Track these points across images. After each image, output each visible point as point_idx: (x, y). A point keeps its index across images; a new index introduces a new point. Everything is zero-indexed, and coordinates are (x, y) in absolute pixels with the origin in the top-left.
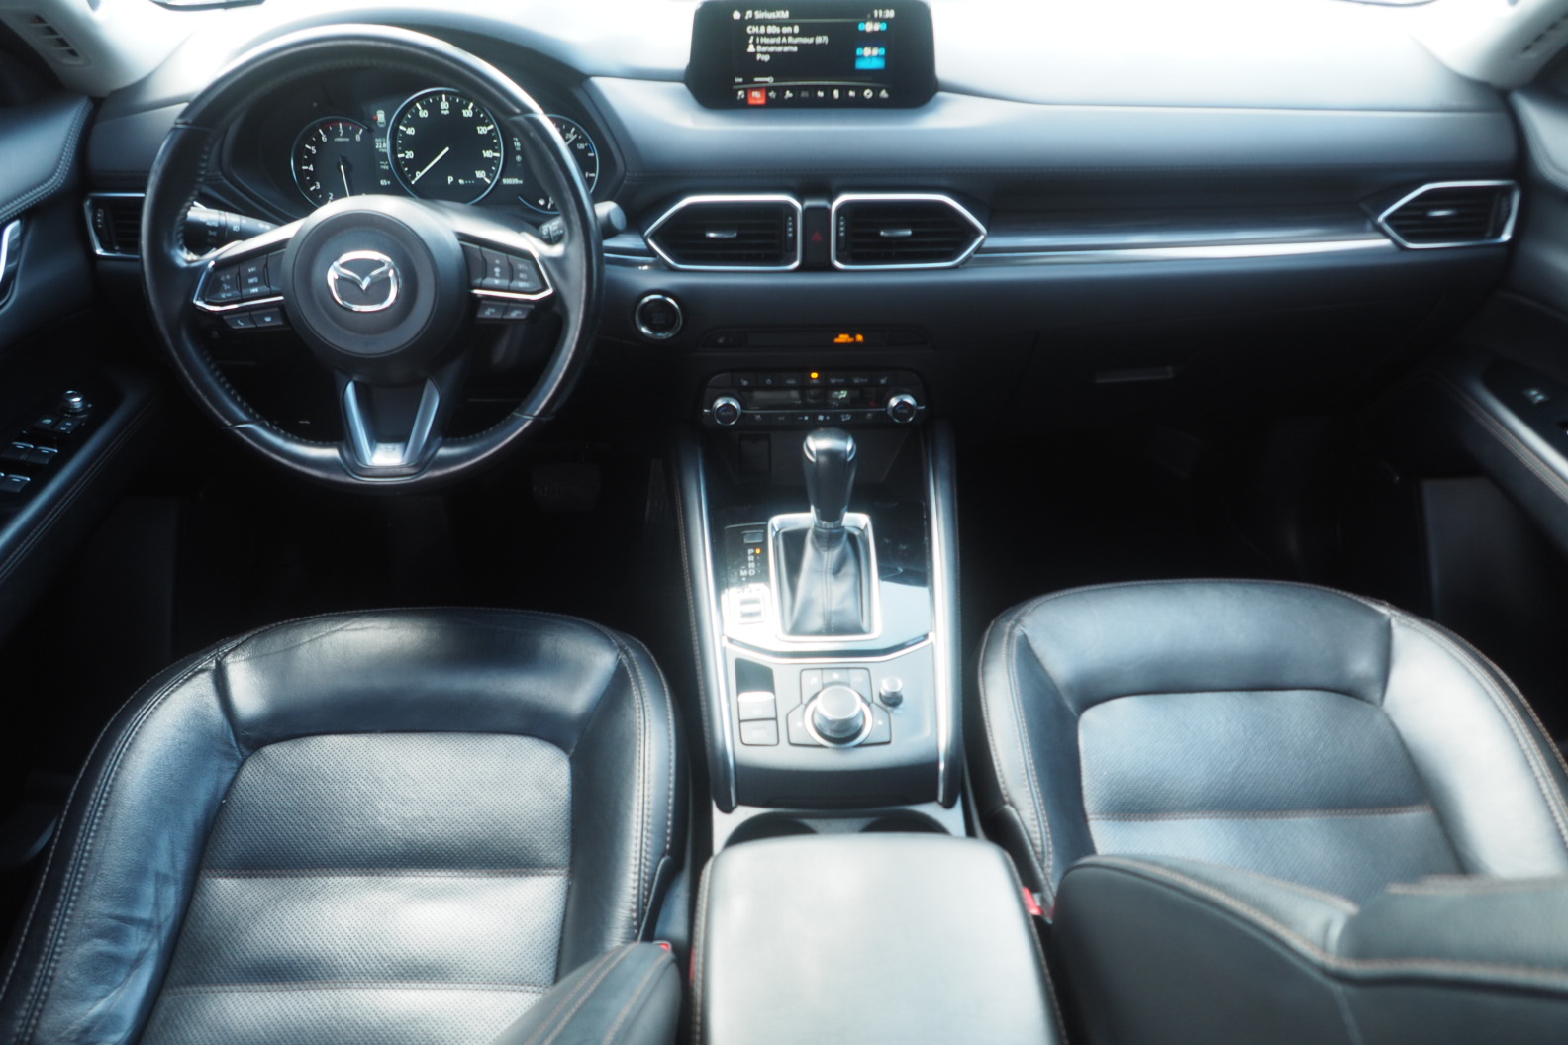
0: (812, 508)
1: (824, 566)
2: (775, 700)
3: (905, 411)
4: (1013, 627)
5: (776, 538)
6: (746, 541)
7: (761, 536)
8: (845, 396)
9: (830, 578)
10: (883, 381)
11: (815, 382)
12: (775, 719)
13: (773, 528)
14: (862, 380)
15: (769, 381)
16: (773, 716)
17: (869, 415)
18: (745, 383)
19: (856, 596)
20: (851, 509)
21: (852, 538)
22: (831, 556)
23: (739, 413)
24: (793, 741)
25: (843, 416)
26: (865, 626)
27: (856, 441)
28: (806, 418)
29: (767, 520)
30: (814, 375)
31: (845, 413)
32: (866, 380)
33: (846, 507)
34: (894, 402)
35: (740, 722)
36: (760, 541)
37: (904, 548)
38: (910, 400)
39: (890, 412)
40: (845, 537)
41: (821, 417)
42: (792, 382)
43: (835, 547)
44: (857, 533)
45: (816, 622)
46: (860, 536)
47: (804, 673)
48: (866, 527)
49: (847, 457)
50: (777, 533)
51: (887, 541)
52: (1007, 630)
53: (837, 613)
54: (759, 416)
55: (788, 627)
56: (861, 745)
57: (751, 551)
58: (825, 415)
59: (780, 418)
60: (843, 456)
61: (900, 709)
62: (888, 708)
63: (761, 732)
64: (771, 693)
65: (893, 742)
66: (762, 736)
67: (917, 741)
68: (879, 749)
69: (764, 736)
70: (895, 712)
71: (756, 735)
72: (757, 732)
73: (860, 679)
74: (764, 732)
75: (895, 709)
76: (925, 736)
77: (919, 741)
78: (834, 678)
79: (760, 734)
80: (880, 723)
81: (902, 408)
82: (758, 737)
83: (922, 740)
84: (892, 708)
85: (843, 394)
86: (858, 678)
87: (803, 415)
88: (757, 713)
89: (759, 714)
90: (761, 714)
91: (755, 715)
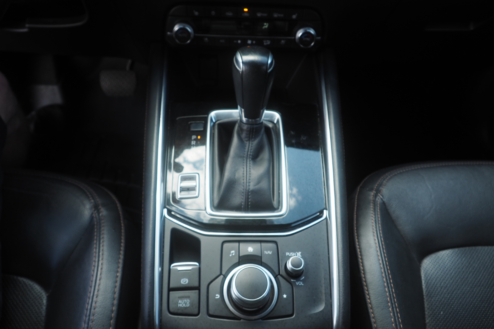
0: (239, 107)
1: (246, 153)
2: (200, 269)
3: (308, 39)
4: (376, 196)
5: (212, 128)
6: (192, 129)
7: (202, 125)
8: (266, 27)
9: (250, 162)
10: (294, 17)
11: (246, 15)
12: (198, 288)
13: (211, 120)
14: (279, 15)
15: (213, 13)
16: (196, 284)
17: (283, 42)
18: (196, 13)
19: (269, 178)
20: (269, 108)
21: (267, 129)
22: (252, 145)
23: (192, 36)
24: (211, 312)
25: (265, 41)
26: (275, 203)
27: (274, 58)
28: (239, 42)
29: (208, 114)
30: (246, 10)
31: (267, 39)
32: (282, 15)
33: (265, 108)
34: (299, 34)
35: (170, 290)
36: (202, 129)
37: (304, 139)
38: (312, 32)
39: (297, 40)
40: (263, 130)
41: (249, 42)
42: (229, 14)
43: (255, 138)
44: (270, 125)
45: (238, 199)
46: (273, 128)
47: (226, 245)
48: (278, 121)
49: (267, 69)
50: (214, 123)
51: (292, 133)
52: (371, 198)
53: (254, 192)
54: (206, 39)
55: (216, 201)
56: (268, 317)
57: (194, 137)
58: (252, 40)
59: (221, 41)
60: (264, 68)
61: (301, 281)
62: (292, 280)
63: (185, 300)
64: (197, 264)
65: (295, 315)
66: (186, 305)
67: (314, 314)
68: (283, 320)
69: (188, 305)
70: (297, 284)
71: (181, 303)
72: (182, 301)
73: (270, 253)
74: (188, 301)
75: (297, 281)
76: (321, 308)
77: (316, 314)
78: (249, 251)
79: (184, 303)
80: (285, 296)
81: (305, 37)
82: (183, 305)
83: (318, 312)
84: (295, 281)
85: (266, 26)
86: (268, 252)
87: (237, 39)
88: (184, 282)
89: (185, 282)
90: (187, 282)
91: (182, 283)
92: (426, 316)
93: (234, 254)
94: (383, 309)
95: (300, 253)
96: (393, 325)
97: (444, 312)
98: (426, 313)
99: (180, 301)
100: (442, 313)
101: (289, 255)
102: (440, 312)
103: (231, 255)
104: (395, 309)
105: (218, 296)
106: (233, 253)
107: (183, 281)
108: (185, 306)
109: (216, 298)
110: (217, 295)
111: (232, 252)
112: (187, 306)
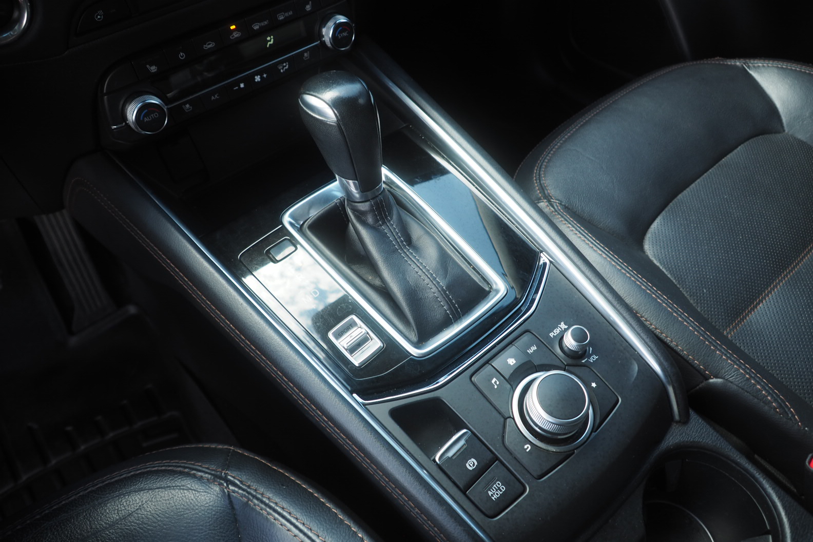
1: (394, 243)
2: (473, 434)
3: (345, 34)
4: (550, 204)
5: (306, 238)
8: (273, 41)
9: (410, 252)
10: (308, 8)
11: (236, 35)
12: (495, 459)
14: (287, 14)
15: (182, 55)
16: (490, 456)
17: (307, 55)
18: (153, 69)
23: (165, 110)
24: (536, 473)
25: (280, 67)
26: (482, 285)
28: (241, 87)
29: (279, 222)
30: (233, 27)
31: (282, 62)
32: (291, 13)
35: (464, 492)
38: (345, 19)
41: (258, 79)
42: (210, 46)
43: (390, 214)
45: (437, 310)
47: (476, 380)
52: (549, 210)
54: (188, 107)
55: (412, 334)
56: (599, 423)
58: (261, 74)
61: (592, 355)
62: (583, 361)
63: (495, 486)
64: (465, 431)
65: (621, 397)
66: (501, 491)
67: (635, 379)
68: (615, 413)
69: (503, 488)
70: (592, 361)
71: (494, 493)
72: (491, 490)
73: (534, 348)
74: (499, 484)
75: (589, 358)
76: (636, 368)
77: (637, 378)
78: (512, 364)
79: (497, 491)
80: (594, 385)
81: (341, 32)
82: (497, 494)
83: (637, 375)
84: (586, 359)
85: (270, 41)
86: (531, 348)
87: (237, 83)
88: (471, 465)
89: (474, 465)
90: (476, 463)
91: (471, 469)
92: (694, 305)
93: (498, 383)
94: (673, 325)
95: (562, 323)
96: (696, 333)
97: (706, 289)
98: (692, 302)
99: (490, 493)
100: (705, 291)
101: (555, 335)
102: (703, 291)
103: (496, 387)
104: (683, 316)
105: (528, 447)
106: (495, 382)
107: (469, 465)
108: (501, 493)
109: (528, 450)
110: (526, 447)
111: (493, 381)
112: (503, 490)
